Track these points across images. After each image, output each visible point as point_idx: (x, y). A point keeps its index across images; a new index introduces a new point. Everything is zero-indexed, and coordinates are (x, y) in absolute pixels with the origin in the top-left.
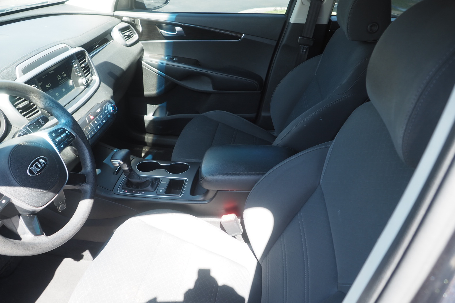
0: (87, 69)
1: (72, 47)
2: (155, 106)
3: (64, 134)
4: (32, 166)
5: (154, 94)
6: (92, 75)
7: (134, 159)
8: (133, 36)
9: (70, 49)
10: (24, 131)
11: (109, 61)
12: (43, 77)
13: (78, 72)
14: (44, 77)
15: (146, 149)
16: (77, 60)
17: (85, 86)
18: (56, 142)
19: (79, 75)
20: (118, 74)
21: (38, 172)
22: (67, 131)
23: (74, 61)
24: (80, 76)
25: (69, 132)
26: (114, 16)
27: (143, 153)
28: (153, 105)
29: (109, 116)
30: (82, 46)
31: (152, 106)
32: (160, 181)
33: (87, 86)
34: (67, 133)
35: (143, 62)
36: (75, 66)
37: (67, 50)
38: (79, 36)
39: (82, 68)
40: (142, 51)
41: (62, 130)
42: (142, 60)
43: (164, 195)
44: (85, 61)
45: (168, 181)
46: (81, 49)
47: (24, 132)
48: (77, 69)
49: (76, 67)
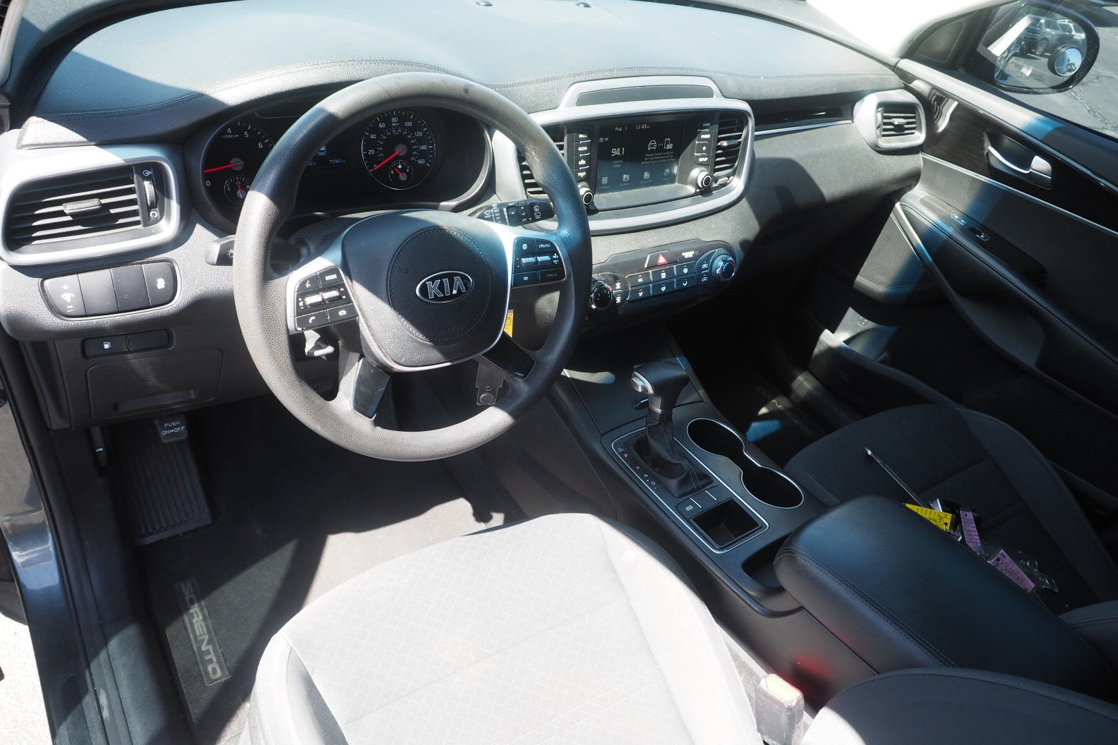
0: (730, 157)
1: (725, 94)
2: (866, 324)
3: (547, 258)
4: (433, 280)
5: (878, 293)
6: (733, 174)
7: (702, 401)
8: (913, 133)
9: (715, 96)
10: (495, 211)
11: (802, 163)
12: (617, 129)
13: (703, 152)
14: (620, 129)
15: (779, 403)
16: (718, 126)
17: (698, 190)
18: (521, 265)
19: (701, 160)
20: (801, 199)
21: (436, 298)
22: (558, 254)
23: (708, 124)
24: (702, 164)
25: (559, 258)
26: (895, 68)
27: (768, 408)
28: (861, 318)
29: (705, 279)
30: (751, 102)
31: (859, 319)
32: (708, 487)
33: (706, 190)
34: (554, 257)
35: (898, 205)
36: (703, 136)
37: (707, 93)
38: (762, 78)
39: (719, 148)
40: (912, 178)
41: (548, 245)
42: (899, 199)
43: (688, 521)
44: (739, 137)
45: (724, 498)
46: (745, 107)
47: (494, 213)
48: (704, 145)
49: (704, 140)
